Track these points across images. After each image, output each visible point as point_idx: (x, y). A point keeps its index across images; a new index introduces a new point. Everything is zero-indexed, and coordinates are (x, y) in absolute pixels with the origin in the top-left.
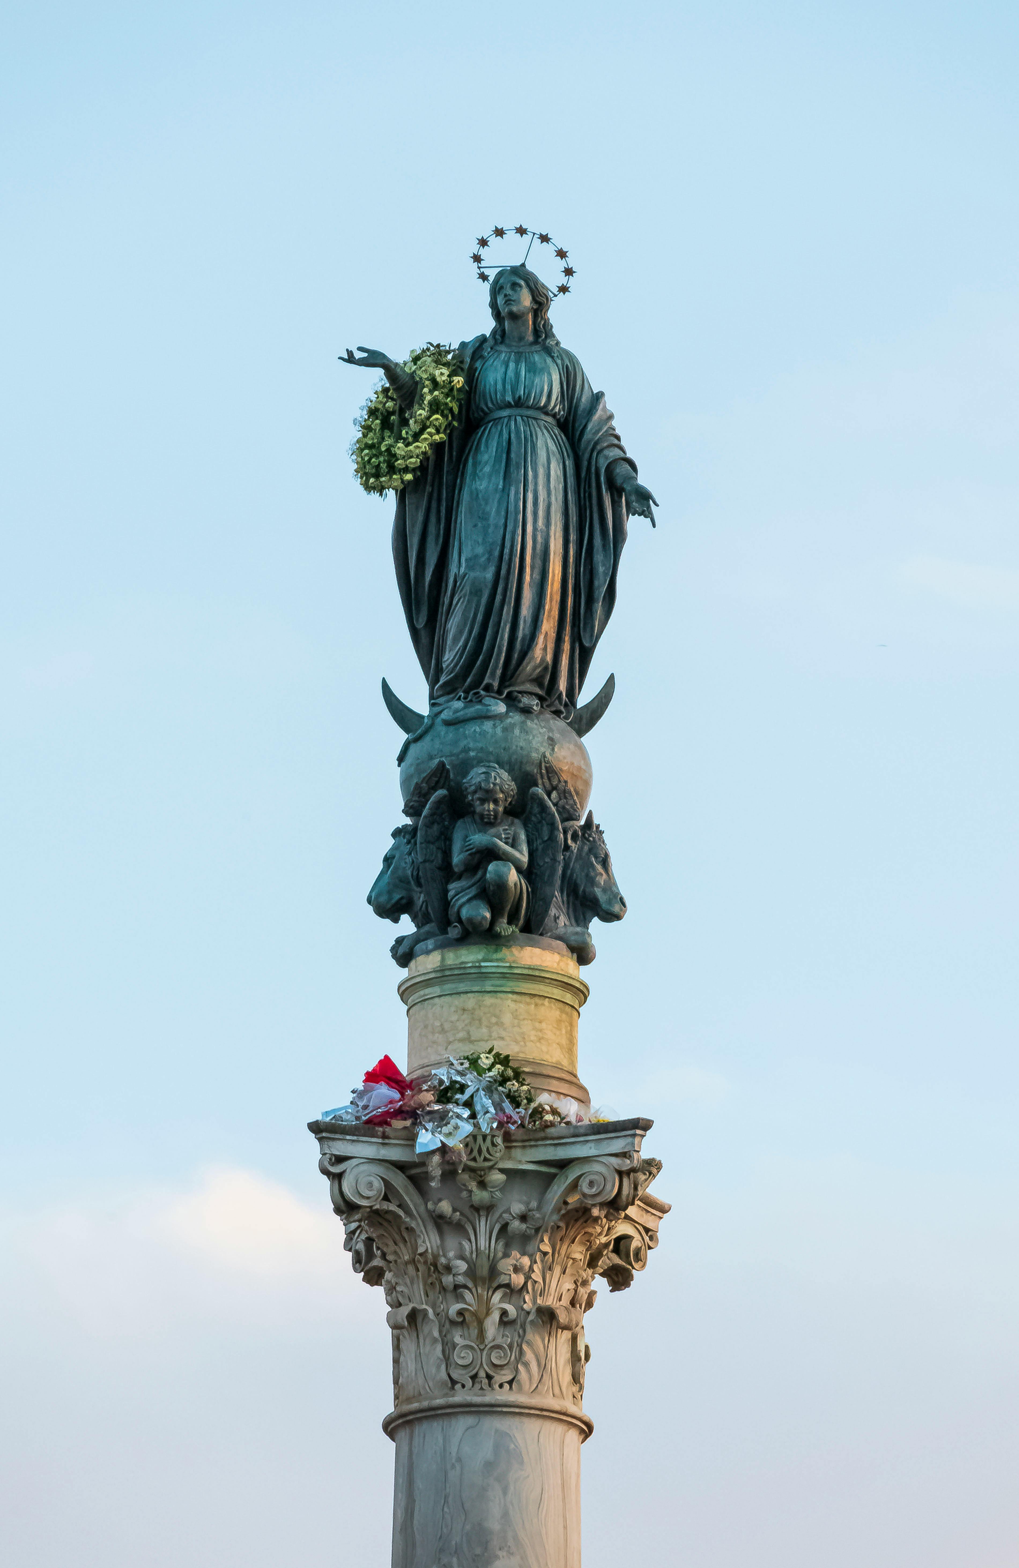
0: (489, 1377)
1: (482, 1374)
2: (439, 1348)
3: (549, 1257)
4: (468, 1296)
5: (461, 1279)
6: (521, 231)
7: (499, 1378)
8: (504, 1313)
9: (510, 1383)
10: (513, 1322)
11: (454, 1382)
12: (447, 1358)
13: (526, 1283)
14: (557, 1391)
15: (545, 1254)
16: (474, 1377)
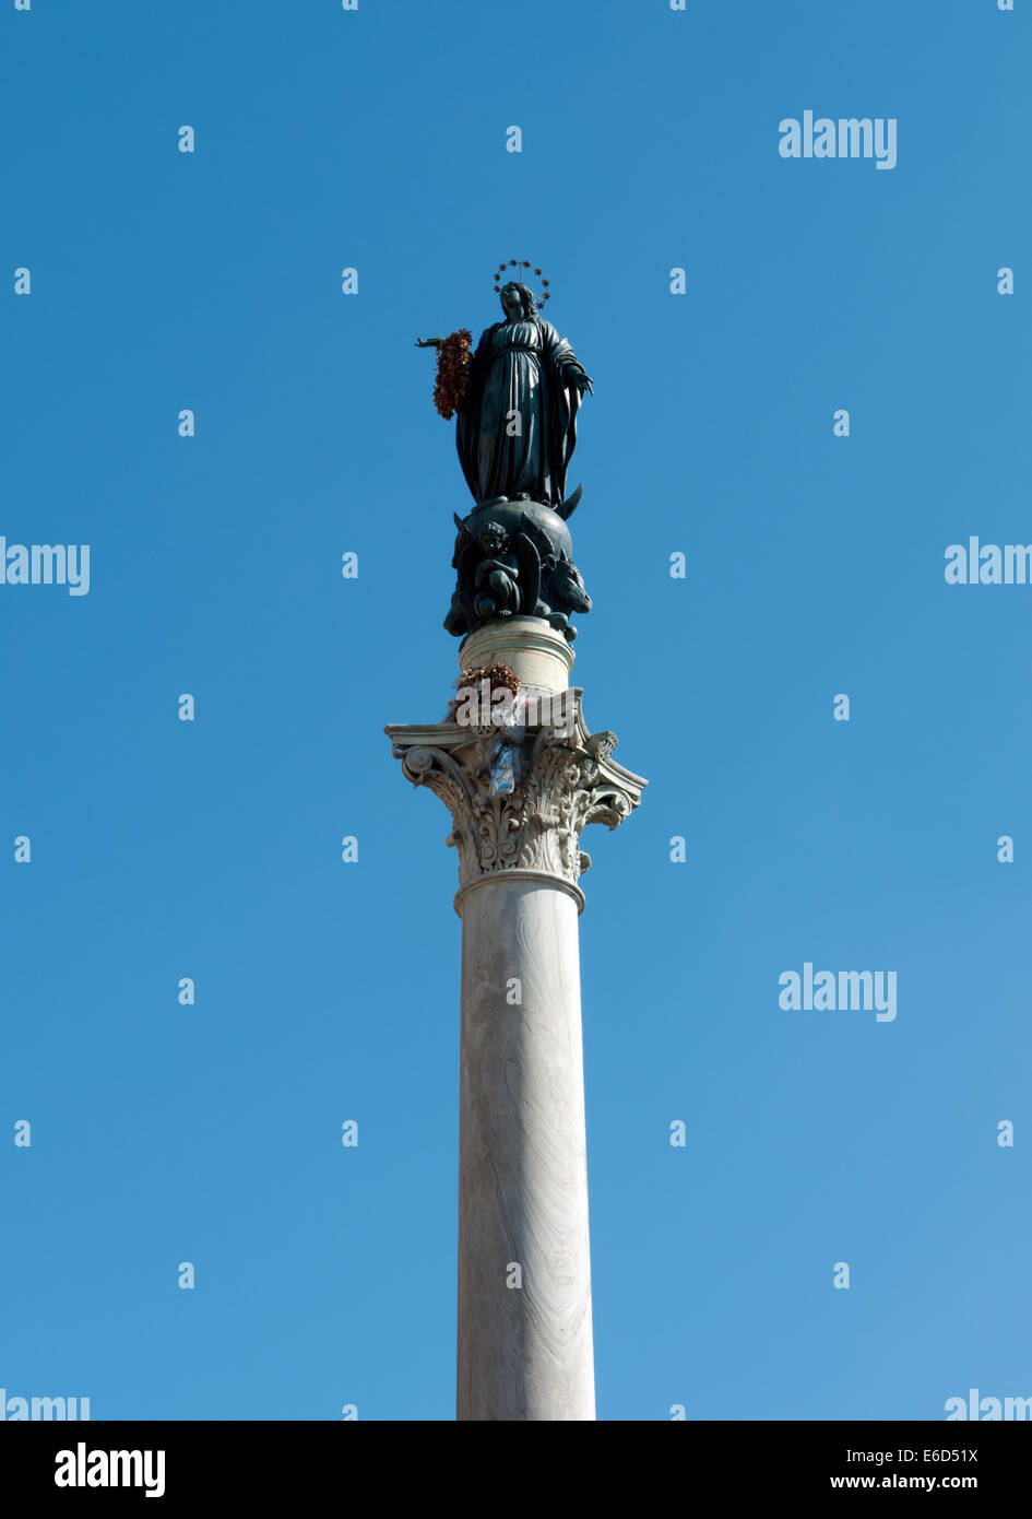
0: (503, 862)
1: (499, 861)
2: (474, 851)
3: (537, 788)
4: (489, 818)
5: (483, 809)
6: (514, 263)
7: (507, 862)
8: (511, 824)
9: (516, 864)
10: (518, 828)
11: (483, 869)
12: (479, 856)
13: (523, 806)
14: (548, 866)
15: (534, 786)
16: (494, 864)
